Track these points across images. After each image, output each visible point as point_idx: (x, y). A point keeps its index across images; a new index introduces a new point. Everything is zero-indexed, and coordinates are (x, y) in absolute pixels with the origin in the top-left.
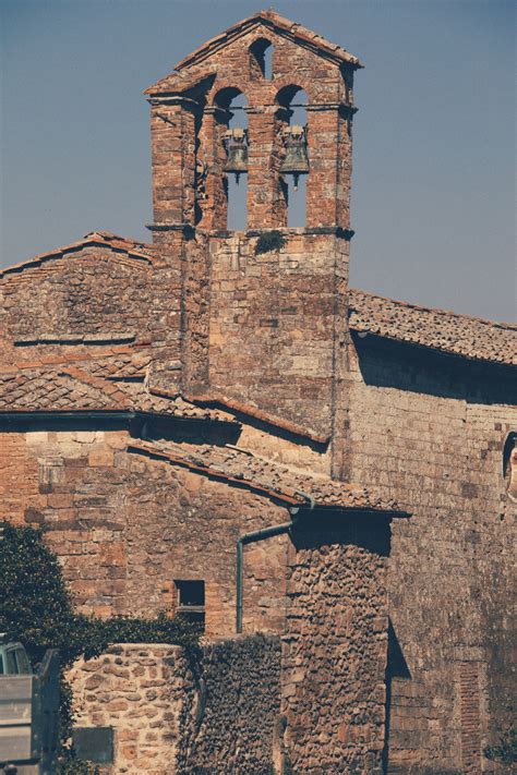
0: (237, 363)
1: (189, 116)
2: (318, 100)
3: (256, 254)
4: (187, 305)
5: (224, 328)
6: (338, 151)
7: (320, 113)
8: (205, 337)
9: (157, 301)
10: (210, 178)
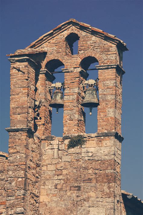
0: (56, 213)
1: (32, 70)
2: (104, 64)
3: (68, 149)
4: (28, 175)
5: (49, 192)
6: (116, 91)
7: (105, 70)
8: (37, 197)
9: (10, 173)
10: (42, 108)
